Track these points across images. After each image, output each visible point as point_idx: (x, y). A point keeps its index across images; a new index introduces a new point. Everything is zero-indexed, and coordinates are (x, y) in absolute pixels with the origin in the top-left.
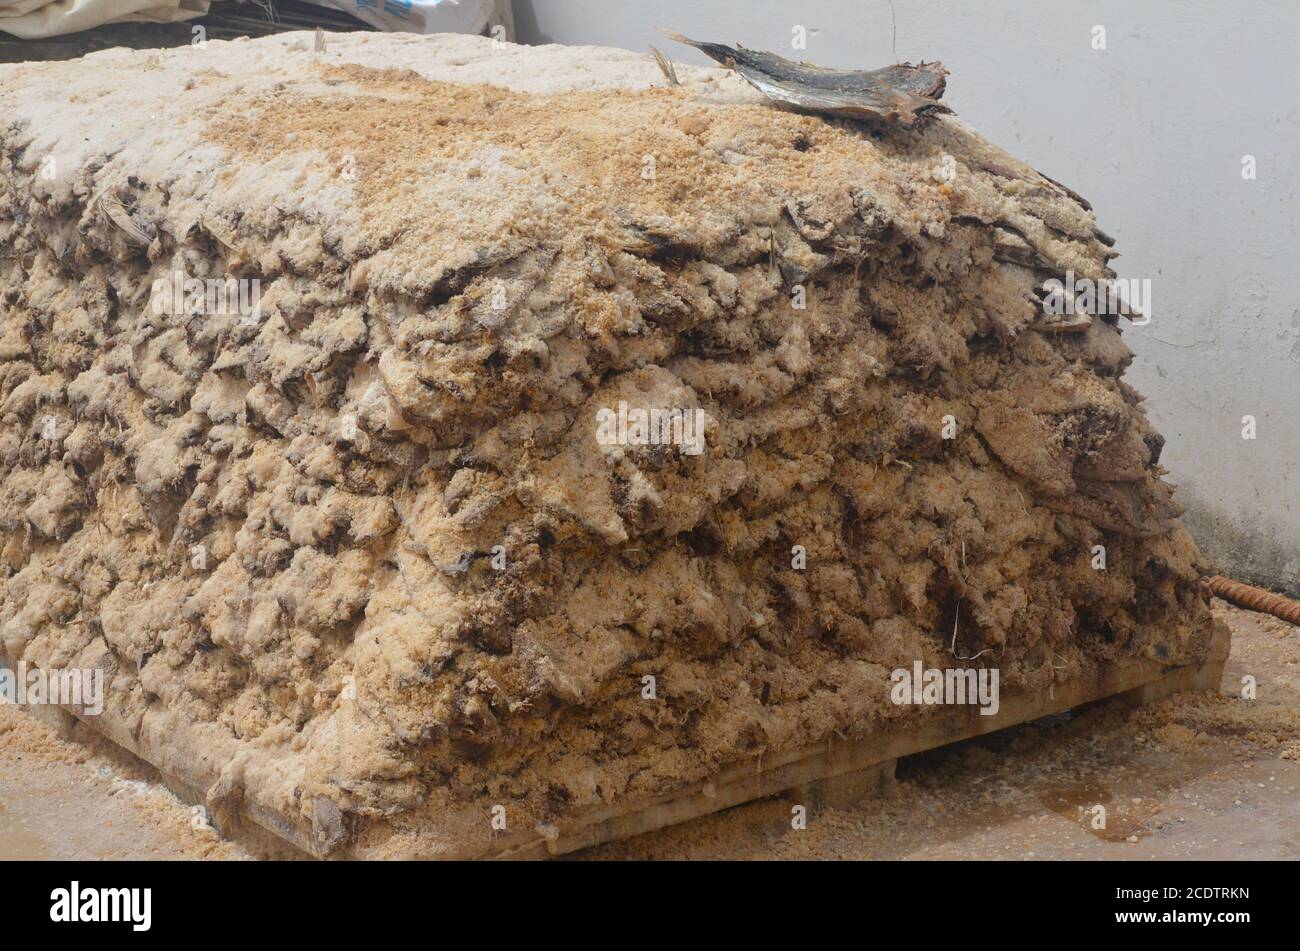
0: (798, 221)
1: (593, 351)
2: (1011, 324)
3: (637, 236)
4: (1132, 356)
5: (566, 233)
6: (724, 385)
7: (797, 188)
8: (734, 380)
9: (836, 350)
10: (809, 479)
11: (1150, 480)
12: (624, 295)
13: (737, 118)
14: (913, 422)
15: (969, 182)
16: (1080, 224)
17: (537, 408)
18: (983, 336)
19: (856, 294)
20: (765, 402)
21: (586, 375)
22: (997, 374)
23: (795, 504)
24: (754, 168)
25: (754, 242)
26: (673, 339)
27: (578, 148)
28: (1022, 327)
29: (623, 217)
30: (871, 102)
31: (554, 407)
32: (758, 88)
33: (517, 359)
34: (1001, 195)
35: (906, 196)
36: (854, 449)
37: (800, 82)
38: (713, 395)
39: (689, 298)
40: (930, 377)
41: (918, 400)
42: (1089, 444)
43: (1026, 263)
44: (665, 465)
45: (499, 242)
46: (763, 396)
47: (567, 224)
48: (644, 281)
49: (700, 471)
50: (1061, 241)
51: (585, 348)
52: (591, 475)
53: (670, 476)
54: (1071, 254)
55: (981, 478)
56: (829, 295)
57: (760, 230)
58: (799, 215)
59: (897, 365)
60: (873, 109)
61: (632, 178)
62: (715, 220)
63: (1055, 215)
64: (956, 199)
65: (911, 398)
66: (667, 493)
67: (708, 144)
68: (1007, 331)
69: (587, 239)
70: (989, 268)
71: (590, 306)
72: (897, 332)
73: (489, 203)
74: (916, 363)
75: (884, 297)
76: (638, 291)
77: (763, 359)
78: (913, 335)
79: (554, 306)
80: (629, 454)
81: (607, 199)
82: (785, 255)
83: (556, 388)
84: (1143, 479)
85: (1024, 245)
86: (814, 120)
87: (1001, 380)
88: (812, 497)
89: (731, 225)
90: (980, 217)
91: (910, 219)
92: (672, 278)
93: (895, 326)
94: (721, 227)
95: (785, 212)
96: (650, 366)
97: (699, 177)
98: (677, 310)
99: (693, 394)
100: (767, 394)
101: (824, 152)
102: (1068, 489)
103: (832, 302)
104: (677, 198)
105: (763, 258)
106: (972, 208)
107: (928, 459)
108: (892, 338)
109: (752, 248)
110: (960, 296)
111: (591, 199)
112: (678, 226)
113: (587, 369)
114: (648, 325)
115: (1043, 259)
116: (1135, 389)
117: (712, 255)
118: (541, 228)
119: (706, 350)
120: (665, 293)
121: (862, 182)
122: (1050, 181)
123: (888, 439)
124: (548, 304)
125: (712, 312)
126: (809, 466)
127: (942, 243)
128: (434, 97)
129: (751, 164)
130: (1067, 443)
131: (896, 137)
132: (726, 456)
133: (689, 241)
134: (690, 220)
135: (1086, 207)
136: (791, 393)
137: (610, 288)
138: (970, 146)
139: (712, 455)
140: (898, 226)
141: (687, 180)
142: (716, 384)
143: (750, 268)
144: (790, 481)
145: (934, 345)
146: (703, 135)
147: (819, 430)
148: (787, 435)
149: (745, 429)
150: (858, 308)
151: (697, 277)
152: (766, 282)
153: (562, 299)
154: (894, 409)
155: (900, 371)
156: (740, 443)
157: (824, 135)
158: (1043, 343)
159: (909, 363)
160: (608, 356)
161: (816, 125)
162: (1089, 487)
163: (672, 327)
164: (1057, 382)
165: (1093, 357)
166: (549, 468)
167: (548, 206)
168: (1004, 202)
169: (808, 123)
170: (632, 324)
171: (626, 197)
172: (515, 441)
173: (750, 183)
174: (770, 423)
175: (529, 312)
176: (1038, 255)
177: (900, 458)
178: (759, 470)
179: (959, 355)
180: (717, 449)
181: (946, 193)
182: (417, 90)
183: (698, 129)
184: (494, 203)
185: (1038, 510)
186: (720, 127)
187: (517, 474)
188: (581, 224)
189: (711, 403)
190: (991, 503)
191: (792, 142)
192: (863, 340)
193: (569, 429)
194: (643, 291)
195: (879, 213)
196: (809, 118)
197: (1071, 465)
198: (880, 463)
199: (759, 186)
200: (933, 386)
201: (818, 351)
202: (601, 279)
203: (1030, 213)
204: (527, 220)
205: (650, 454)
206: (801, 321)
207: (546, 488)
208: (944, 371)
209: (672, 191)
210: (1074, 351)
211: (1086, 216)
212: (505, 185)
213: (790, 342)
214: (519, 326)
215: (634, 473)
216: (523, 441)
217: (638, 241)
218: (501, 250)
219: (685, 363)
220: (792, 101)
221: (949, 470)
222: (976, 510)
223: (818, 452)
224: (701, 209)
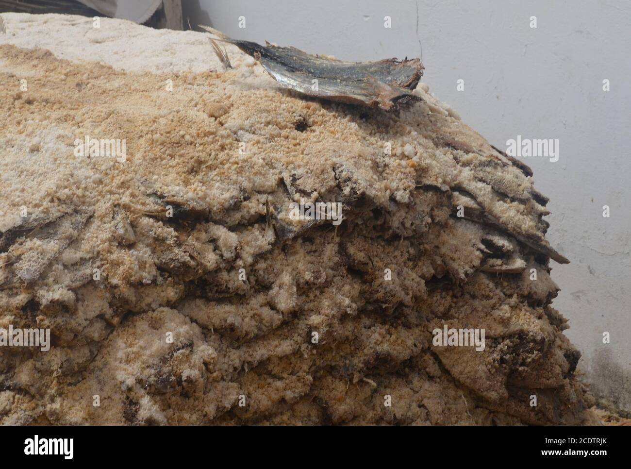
0: (291, 189)
1: (114, 297)
2: (462, 270)
3: (156, 203)
4: (558, 290)
5: (98, 201)
6: (223, 322)
7: (292, 163)
8: (230, 320)
9: (317, 293)
10: (292, 395)
11: (568, 387)
12: (143, 252)
13: (252, 104)
14: (379, 348)
15: (433, 156)
16: (521, 188)
17: (65, 345)
18: (440, 277)
19: (336, 248)
20: (257, 335)
21: (107, 317)
22: (451, 306)
23: (282, 413)
24: (260, 145)
25: (254, 206)
26: (182, 287)
27: (120, 128)
28: (471, 271)
29: (147, 188)
30: (359, 91)
31: (79, 344)
32: (274, 78)
33: (47, 307)
34: (458, 166)
35: (379, 169)
36: (331, 370)
37: (310, 72)
38: (215, 330)
39: (195, 254)
40: (394, 311)
41: (383, 331)
42: (520, 361)
43: (476, 220)
44: (169, 390)
45: (41, 209)
46: (256, 331)
47: (100, 193)
48: (159, 240)
49: (200, 394)
50: (505, 202)
51: (108, 295)
52: (109, 397)
53: (174, 398)
54: (512, 213)
55: (434, 389)
56: (314, 248)
57: (259, 196)
58: (292, 185)
59: (368, 302)
60: (359, 97)
61: (159, 154)
62: (223, 190)
63: (501, 181)
64: (421, 171)
65: (378, 330)
66: (170, 412)
67: (226, 125)
68: (458, 273)
69: (115, 206)
70: (446, 224)
71: (112, 261)
72: (368, 277)
73: (41, 175)
74: (383, 302)
75: (357, 251)
76: (155, 248)
77: (257, 301)
78: (381, 280)
79: (83, 261)
80: (140, 381)
81: (135, 172)
82: (279, 217)
83: (80, 328)
84: (562, 387)
85: (475, 206)
86: (314, 105)
87: (453, 311)
88: (296, 407)
89: (235, 193)
90: (439, 185)
91: (380, 190)
92: (183, 237)
93: (367, 273)
94: (227, 195)
95: (281, 182)
96: (162, 309)
97: (213, 153)
98: (185, 264)
99: (197, 329)
100: (259, 329)
101: (317, 133)
102: (501, 398)
103: (317, 254)
104: (193, 171)
105: (262, 220)
106: (433, 178)
107: (392, 374)
108: (364, 282)
109: (252, 211)
110: (422, 247)
111: (123, 172)
112: (191, 195)
113: (109, 312)
114: (162, 275)
115: (490, 216)
116: (560, 313)
117: (218, 218)
118: (78, 196)
119: (210, 294)
120: (176, 250)
121: (343, 158)
122: (500, 152)
123: (358, 362)
124: (78, 259)
125: (214, 265)
126: (293, 385)
127: (408, 207)
128: (52, 74)
129: (258, 142)
130: (502, 361)
131: (379, 118)
132: (223, 379)
133: (198, 208)
134: (201, 189)
135: (527, 172)
136: (280, 327)
137: (131, 246)
138: (439, 125)
139: (210, 380)
140: (369, 196)
141: (203, 156)
142: (217, 322)
143: (250, 228)
144: (275, 397)
145: (397, 288)
146: (223, 119)
147: (302, 356)
148: (275, 360)
149: (240, 357)
150: (336, 259)
151: (204, 236)
152: (263, 239)
153: (90, 255)
154: (364, 338)
155: (370, 308)
156: (235, 369)
157: (320, 118)
158: (487, 282)
159: (377, 301)
160: (126, 301)
161: (315, 110)
162: (520, 393)
163: (181, 277)
164: (497, 313)
165: (526, 293)
166: (74, 392)
167: (87, 178)
168: (460, 172)
169: (309, 108)
170: (147, 276)
171: (152, 170)
172: (47, 371)
173: (254, 159)
174: (260, 352)
175: (60, 267)
176: (486, 214)
177: (367, 376)
178: (251, 389)
179: (418, 294)
180: (215, 374)
181: (413, 166)
182: (42, 67)
183: (218, 114)
184: (44, 174)
185: (479, 410)
186: (238, 111)
187: (47, 397)
188: (111, 193)
189: (213, 337)
190: (440, 409)
191: (294, 124)
192: (340, 284)
193: (93, 359)
194: (158, 248)
195: (354, 186)
196: (310, 103)
197: (505, 378)
198: (351, 380)
199: (261, 161)
200: (397, 318)
201: (304, 293)
202: (123, 239)
203: (481, 180)
204: (67, 191)
205: (156, 382)
206: (290, 270)
207: (70, 408)
208: (406, 306)
209: (190, 166)
210: (511, 288)
211: (526, 181)
212: (56, 160)
213: (280, 287)
214: (51, 279)
215: (142, 397)
216: (52, 372)
217: (157, 207)
218: (42, 215)
219: (193, 305)
220: (298, 89)
221: (409, 382)
222: (428, 414)
223: (300, 374)
224: (212, 180)
